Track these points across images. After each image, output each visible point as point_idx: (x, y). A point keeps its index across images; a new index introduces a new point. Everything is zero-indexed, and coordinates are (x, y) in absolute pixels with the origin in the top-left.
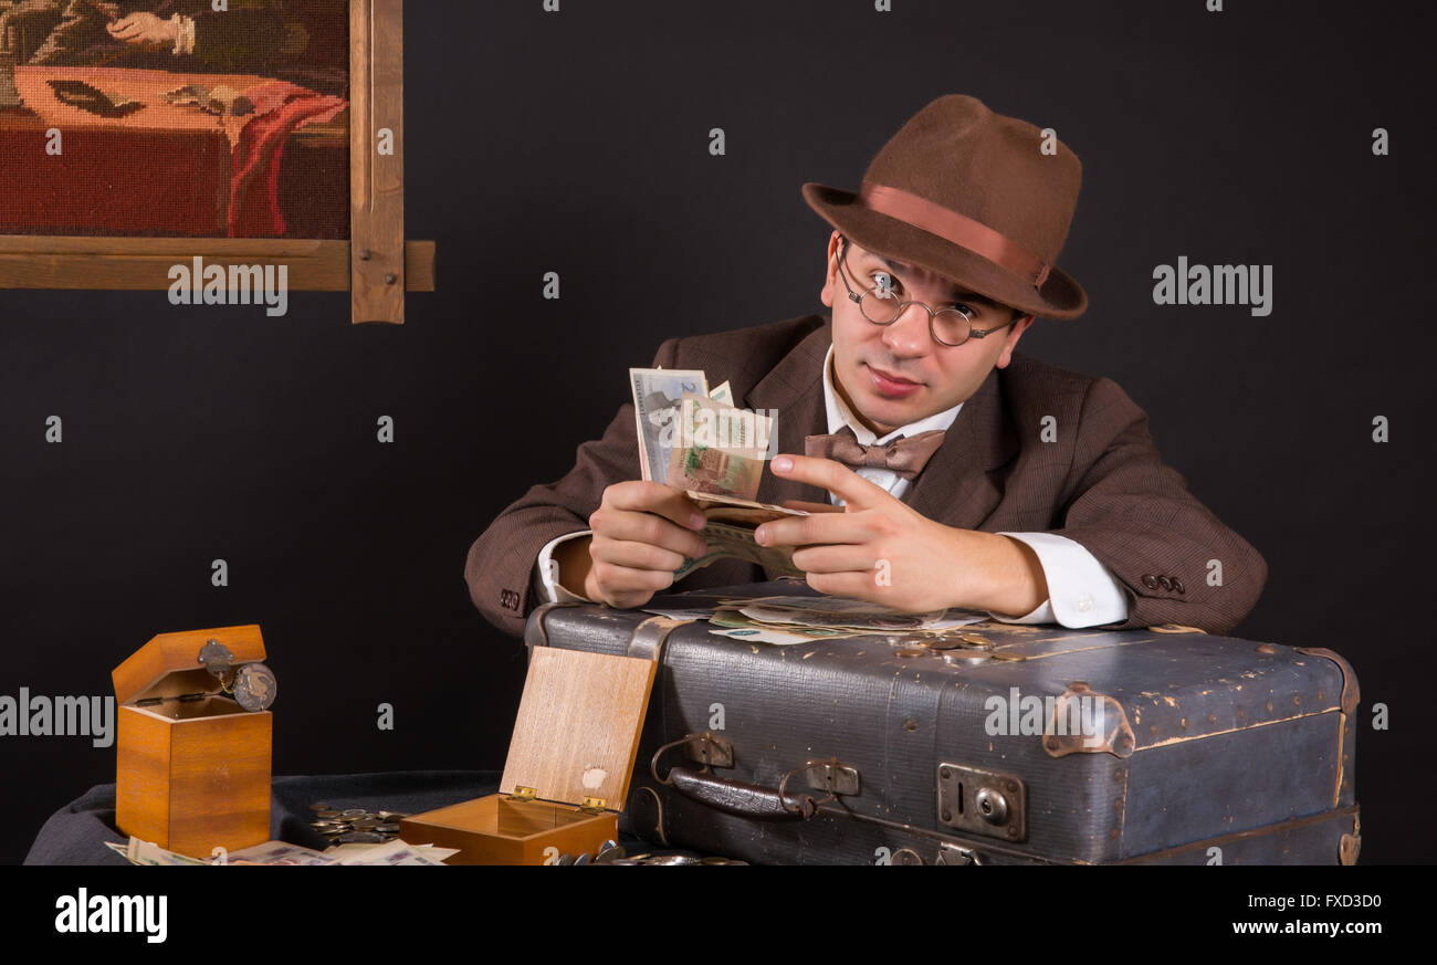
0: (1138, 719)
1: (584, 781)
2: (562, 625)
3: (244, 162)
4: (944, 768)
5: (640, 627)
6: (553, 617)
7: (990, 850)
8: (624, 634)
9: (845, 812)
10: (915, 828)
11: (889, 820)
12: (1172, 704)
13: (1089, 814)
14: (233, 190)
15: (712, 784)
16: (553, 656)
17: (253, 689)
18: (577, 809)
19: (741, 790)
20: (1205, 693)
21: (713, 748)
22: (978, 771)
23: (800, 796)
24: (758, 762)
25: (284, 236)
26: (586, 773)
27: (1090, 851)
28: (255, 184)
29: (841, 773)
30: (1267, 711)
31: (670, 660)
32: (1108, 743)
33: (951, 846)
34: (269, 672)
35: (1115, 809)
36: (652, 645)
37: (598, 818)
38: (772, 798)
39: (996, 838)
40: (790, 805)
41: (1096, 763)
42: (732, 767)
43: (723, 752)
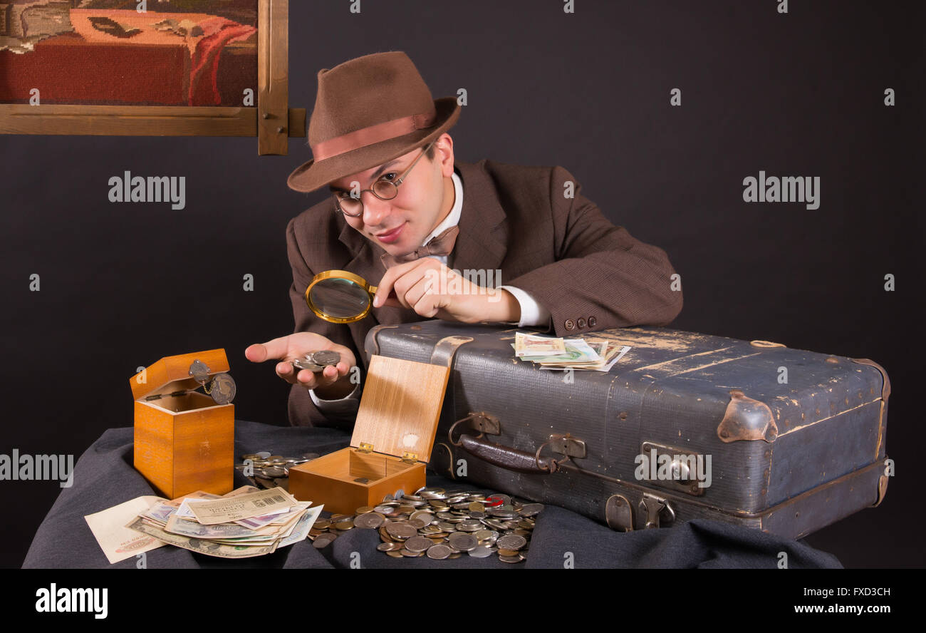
0: (778, 416)
1: (404, 442)
2: (388, 340)
3: (198, 64)
4: (646, 445)
5: (439, 344)
6: (382, 335)
7: (679, 501)
8: (428, 348)
9: (575, 468)
10: (625, 482)
11: (607, 475)
12: (796, 404)
13: (749, 480)
14: (192, 79)
15: (487, 446)
16: (384, 362)
17: (223, 390)
18: (400, 460)
19: (508, 452)
20: (813, 395)
21: (486, 422)
22: (671, 448)
23: (548, 459)
24: (516, 433)
25: (219, 105)
26: (405, 437)
27: (749, 504)
28: (204, 76)
29: (574, 445)
30: (845, 403)
31: (458, 367)
32: (762, 434)
33: (651, 496)
34: (232, 379)
35: (764, 477)
36: (447, 356)
37: (414, 467)
38: (530, 459)
39: (683, 492)
40: (542, 464)
41: (753, 447)
42: (499, 435)
43: (493, 424)
